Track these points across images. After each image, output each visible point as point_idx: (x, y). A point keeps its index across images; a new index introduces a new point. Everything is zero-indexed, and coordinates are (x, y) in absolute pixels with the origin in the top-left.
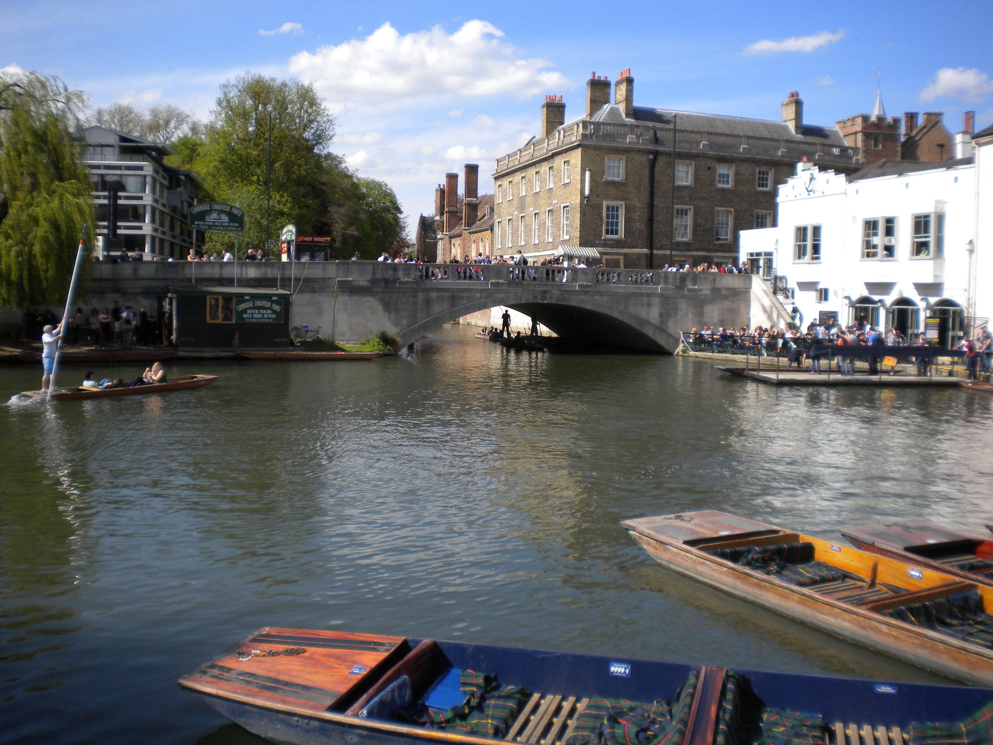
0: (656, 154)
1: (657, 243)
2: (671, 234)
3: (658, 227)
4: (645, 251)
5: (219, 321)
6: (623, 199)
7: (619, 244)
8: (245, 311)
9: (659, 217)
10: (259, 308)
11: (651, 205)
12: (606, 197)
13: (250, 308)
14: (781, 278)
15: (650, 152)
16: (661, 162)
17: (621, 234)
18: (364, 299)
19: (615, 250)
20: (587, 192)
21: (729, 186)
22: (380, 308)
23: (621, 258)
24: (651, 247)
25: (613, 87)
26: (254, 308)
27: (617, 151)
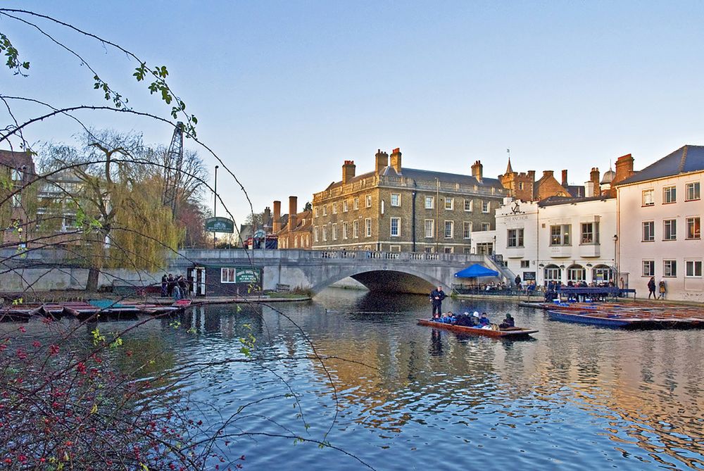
0: (416, 192)
1: (417, 239)
2: (423, 234)
3: (418, 230)
4: (412, 243)
5: (228, 282)
6: (400, 216)
7: (398, 239)
8: (240, 276)
9: (417, 225)
10: (248, 274)
11: (414, 218)
12: (392, 215)
13: (243, 275)
14: (499, 256)
15: (413, 191)
16: (418, 196)
17: (399, 234)
18: (295, 269)
19: (396, 243)
20: (383, 212)
21: (451, 209)
22: (303, 274)
23: (400, 246)
24: (414, 241)
25: (389, 157)
26: (245, 274)
27: (397, 190)
